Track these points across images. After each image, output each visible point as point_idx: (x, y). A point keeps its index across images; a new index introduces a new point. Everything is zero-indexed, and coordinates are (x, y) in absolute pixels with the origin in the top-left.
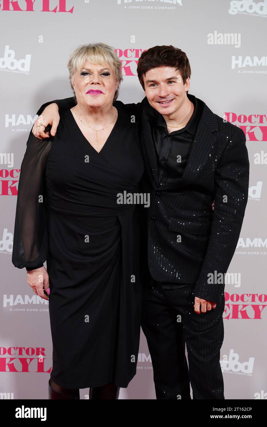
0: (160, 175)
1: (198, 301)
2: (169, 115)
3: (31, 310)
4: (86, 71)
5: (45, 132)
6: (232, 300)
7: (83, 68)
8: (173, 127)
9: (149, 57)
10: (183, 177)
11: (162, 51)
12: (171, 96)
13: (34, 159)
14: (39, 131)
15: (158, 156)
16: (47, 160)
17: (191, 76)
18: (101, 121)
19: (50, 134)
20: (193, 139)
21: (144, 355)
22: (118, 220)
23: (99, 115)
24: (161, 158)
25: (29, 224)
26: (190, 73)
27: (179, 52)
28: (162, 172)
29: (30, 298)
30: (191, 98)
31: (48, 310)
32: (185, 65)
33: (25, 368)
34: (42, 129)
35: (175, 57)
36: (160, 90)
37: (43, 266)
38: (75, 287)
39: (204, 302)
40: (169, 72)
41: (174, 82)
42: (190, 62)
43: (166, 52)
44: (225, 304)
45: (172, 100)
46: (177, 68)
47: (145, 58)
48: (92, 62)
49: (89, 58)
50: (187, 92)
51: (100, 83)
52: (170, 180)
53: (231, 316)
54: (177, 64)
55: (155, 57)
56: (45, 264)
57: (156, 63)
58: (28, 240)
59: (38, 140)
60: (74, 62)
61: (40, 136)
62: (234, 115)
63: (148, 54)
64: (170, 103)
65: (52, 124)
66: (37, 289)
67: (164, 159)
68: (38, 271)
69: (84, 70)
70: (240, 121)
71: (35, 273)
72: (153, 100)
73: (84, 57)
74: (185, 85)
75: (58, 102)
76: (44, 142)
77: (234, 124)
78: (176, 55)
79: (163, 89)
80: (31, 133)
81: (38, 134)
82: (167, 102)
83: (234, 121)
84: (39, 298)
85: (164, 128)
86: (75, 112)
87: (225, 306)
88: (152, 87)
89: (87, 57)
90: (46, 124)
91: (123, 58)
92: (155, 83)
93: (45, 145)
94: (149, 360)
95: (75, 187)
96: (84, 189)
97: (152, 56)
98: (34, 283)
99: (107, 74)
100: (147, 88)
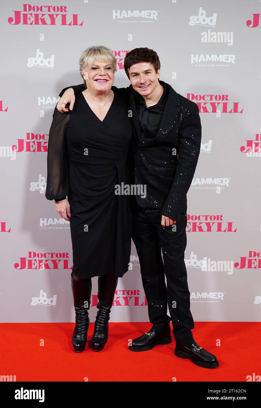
0: (142, 137)
1: (164, 218)
2: (146, 96)
3: (58, 228)
4: (95, 67)
5: (66, 107)
6: (192, 219)
7: (93, 65)
8: (150, 104)
9: (132, 56)
10: (156, 137)
11: (140, 52)
12: (148, 83)
13: (59, 126)
14: (61, 107)
15: (140, 124)
16: (67, 126)
17: (161, 68)
18: (103, 100)
19: (69, 109)
20: (163, 111)
21: (134, 256)
22: (116, 167)
23: (103, 96)
24: (142, 125)
25: (56, 171)
26: (160, 66)
27: (152, 51)
28: (143, 134)
29: (58, 220)
30: (162, 83)
31: (70, 228)
32: (157, 61)
33: (56, 267)
34: (64, 106)
35: (149, 55)
36: (141, 79)
37: (66, 198)
38: (86, 212)
39: (168, 219)
40: (146, 66)
41: (150, 73)
42: (160, 58)
43: (143, 52)
44: (187, 222)
45: (149, 85)
46: (151, 63)
47: (129, 57)
48: (100, 61)
49: (97, 58)
50: (159, 79)
51: (106, 74)
52: (148, 140)
53: (191, 230)
54: (151, 60)
55: (136, 56)
56: (67, 197)
57: (137, 60)
58: (56, 181)
59: (60, 114)
60: (86, 60)
61: (62, 111)
62: (193, 95)
63: (131, 54)
64: (147, 88)
65: (70, 102)
66: (62, 214)
67: (144, 126)
68: (63, 202)
69: (94, 66)
70: (197, 99)
71: (61, 203)
72: (136, 86)
73: (94, 57)
74: (157, 74)
75: (74, 88)
76: (65, 115)
77: (193, 101)
78: (150, 54)
79: (142, 78)
80: (56, 109)
81: (61, 109)
82: (145, 87)
83: (193, 99)
84: (64, 220)
85: (144, 104)
86: (86, 94)
87: (187, 223)
88: (135, 77)
89: (95, 56)
90: (66, 102)
91: (117, 57)
92: (137, 74)
93: (65, 117)
94: (138, 260)
95: (86, 144)
96: (93, 146)
97: (134, 56)
98: (60, 210)
99: (109, 68)
100: (131, 78)
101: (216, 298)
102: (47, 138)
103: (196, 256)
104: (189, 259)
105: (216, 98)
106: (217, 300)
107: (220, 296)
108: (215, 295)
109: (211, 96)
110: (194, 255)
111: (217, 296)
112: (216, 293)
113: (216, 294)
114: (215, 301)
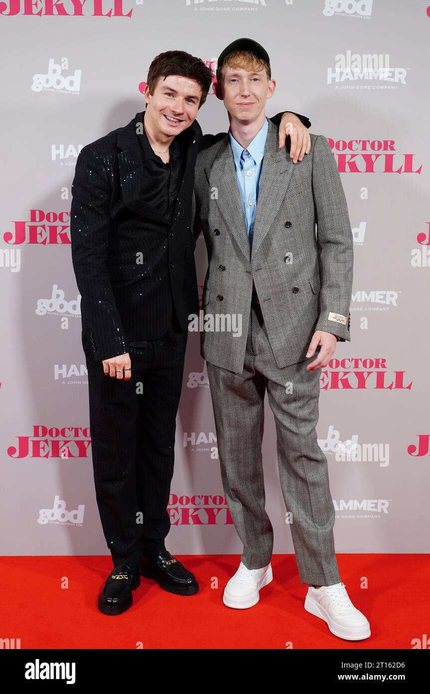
6: (330, 366)
53: (330, 386)
70: (338, 148)
101: (375, 510)
102: (67, 219)
103: (337, 433)
104: (325, 438)
105: (373, 147)
106: (377, 513)
107: (382, 507)
108: (374, 505)
109: (364, 143)
110: (334, 431)
111: (376, 507)
112: (375, 501)
113: (375, 503)
114: (372, 516)
